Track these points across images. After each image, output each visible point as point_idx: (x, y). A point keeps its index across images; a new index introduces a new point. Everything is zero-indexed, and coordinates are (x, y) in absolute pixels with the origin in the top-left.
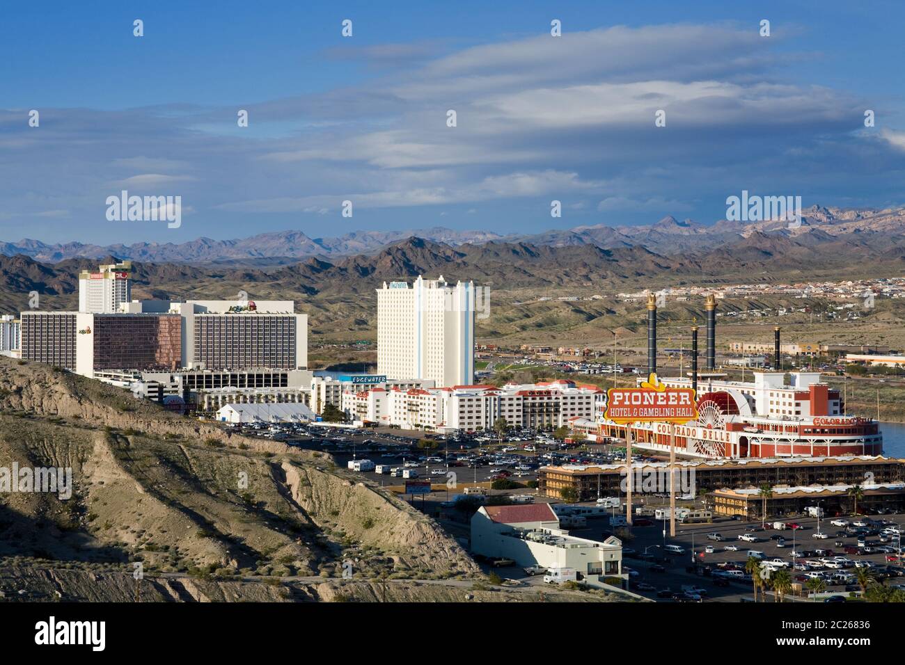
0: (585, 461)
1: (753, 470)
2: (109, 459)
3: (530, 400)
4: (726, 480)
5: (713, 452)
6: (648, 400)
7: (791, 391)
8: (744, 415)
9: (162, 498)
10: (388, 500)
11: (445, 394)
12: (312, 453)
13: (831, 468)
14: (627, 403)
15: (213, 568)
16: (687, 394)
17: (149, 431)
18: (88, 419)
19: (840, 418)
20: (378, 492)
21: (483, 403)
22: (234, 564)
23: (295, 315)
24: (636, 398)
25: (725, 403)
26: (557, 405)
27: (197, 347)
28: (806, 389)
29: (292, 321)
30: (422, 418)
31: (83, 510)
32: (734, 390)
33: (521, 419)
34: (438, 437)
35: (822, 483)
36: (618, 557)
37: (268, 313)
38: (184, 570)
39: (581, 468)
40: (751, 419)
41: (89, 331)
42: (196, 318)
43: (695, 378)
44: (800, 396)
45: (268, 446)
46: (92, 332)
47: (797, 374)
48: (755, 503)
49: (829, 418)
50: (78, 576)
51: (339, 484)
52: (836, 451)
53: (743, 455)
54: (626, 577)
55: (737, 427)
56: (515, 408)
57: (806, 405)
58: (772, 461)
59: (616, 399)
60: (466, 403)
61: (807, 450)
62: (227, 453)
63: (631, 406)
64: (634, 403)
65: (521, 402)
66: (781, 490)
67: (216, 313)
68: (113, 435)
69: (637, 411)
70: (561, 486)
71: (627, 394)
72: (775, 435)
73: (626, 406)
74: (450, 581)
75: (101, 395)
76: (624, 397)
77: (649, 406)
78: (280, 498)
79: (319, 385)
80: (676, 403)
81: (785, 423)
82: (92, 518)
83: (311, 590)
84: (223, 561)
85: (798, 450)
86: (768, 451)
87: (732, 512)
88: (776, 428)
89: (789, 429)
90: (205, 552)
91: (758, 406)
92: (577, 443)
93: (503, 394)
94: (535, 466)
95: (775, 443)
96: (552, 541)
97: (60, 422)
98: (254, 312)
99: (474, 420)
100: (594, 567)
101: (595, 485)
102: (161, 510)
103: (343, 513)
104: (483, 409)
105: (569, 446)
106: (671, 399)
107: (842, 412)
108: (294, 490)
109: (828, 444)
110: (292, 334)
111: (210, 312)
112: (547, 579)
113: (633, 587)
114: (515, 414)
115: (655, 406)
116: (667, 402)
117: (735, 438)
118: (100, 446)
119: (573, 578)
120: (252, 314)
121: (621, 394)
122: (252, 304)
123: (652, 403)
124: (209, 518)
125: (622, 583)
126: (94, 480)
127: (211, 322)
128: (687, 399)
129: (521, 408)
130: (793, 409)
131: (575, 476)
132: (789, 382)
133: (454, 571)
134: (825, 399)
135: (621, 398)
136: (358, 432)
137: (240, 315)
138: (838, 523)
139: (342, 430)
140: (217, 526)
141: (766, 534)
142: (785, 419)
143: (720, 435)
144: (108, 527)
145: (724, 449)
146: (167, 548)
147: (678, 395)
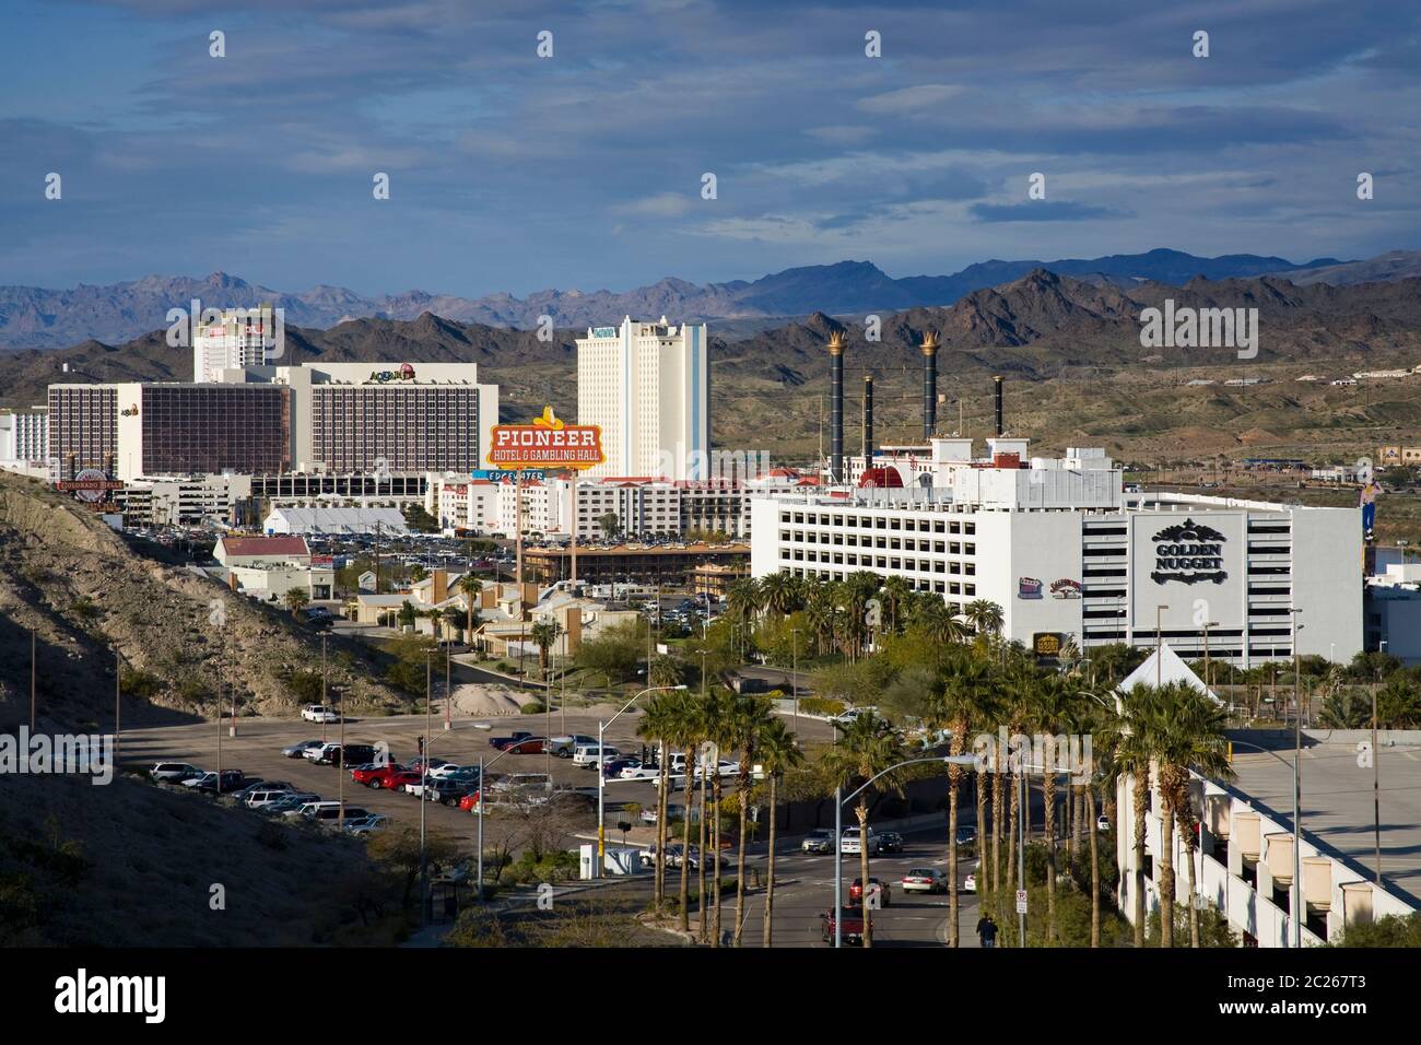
3: (692, 495)
6: (541, 440)
11: (560, 485)
14: (515, 443)
16: (591, 433)
23: (480, 386)
24: (527, 438)
27: (317, 437)
29: (472, 397)
30: (532, 522)
33: (678, 522)
37: (434, 382)
41: (135, 412)
42: (316, 391)
46: (140, 412)
56: (667, 505)
59: (501, 438)
63: (521, 448)
64: (524, 444)
65: (677, 497)
67: (350, 384)
71: (515, 433)
73: (515, 448)
76: (512, 436)
77: (544, 447)
79: (435, 484)
80: (576, 444)
98: (411, 381)
104: (615, 505)
106: (571, 438)
110: (473, 418)
111: (339, 382)
114: (667, 514)
115: (551, 447)
116: (566, 443)
120: (408, 384)
121: (508, 433)
122: (408, 368)
123: (547, 443)
127: (339, 398)
128: (591, 438)
129: (678, 505)
135: (508, 438)
137: (387, 387)
147: (580, 433)
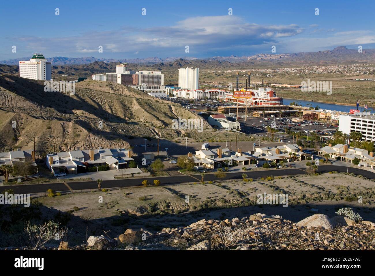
0: (225, 106)
1: (259, 108)
2: (137, 104)
3: (212, 93)
4: (254, 110)
5: (250, 104)
7: (266, 92)
8: (256, 97)
9: (148, 112)
10: (193, 113)
11: (194, 91)
12: (176, 103)
13: (274, 107)
15: (160, 126)
17: (144, 99)
18: (131, 96)
19: (275, 97)
20: (191, 112)
21: (202, 93)
22: (164, 126)
23: (161, 74)
24: (239, 93)
25: (253, 94)
26: (217, 94)
28: (269, 91)
29: (160, 76)
30: (190, 96)
31: (132, 114)
32: (254, 91)
33: (210, 97)
34: (193, 100)
35: (274, 110)
36: (239, 125)
37: (156, 74)
38: (154, 127)
39: (225, 107)
40: (258, 97)
42: (141, 75)
43: (246, 89)
44: (268, 93)
45: (168, 102)
46: (120, 77)
47: (267, 88)
48: (261, 114)
49: (273, 97)
50: (135, 128)
51: (183, 110)
52: (274, 104)
53: (256, 104)
54: (241, 129)
55: (255, 99)
56: (208, 94)
57: (269, 95)
58: (263, 106)
59: (235, 93)
60: (199, 93)
61: (269, 104)
62: (160, 103)
63: (238, 95)
66: (266, 112)
68: (137, 99)
69: (239, 96)
70: (221, 111)
72: (263, 101)
74: (207, 130)
75: (134, 91)
76: (237, 93)
77: (242, 95)
78: (171, 113)
79: (167, 89)
81: (265, 98)
82: (134, 116)
83: (180, 131)
84: (162, 125)
85: (267, 104)
86: (261, 104)
87: (256, 116)
88: (263, 99)
89: (265, 99)
90: (158, 123)
91: (259, 95)
92: (222, 102)
93: (206, 92)
94: (214, 106)
95: (263, 102)
96: (226, 122)
97: (126, 96)
99: (200, 97)
100: (235, 127)
101: (228, 110)
102: (148, 115)
103: (184, 116)
104: (202, 94)
105: (220, 102)
107: (276, 96)
108: (173, 111)
109: (273, 103)
110: (160, 79)
111: (144, 74)
112: (226, 130)
113: (242, 131)
114: (208, 96)
116: (246, 94)
117: (254, 101)
118: (135, 101)
119: (231, 130)
122: (152, 72)
124: (157, 116)
125: (240, 131)
126: (134, 108)
127: (144, 76)
129: (210, 94)
130: (266, 95)
131: (224, 109)
132: (265, 90)
133: (207, 128)
134: (273, 93)
136: (177, 99)
137: (150, 74)
138: (278, 118)
139: (173, 99)
140: (159, 118)
141: (264, 121)
142: (264, 97)
143: (251, 101)
144: (138, 118)
145: (252, 104)
146: (150, 122)
147: (248, 92)
